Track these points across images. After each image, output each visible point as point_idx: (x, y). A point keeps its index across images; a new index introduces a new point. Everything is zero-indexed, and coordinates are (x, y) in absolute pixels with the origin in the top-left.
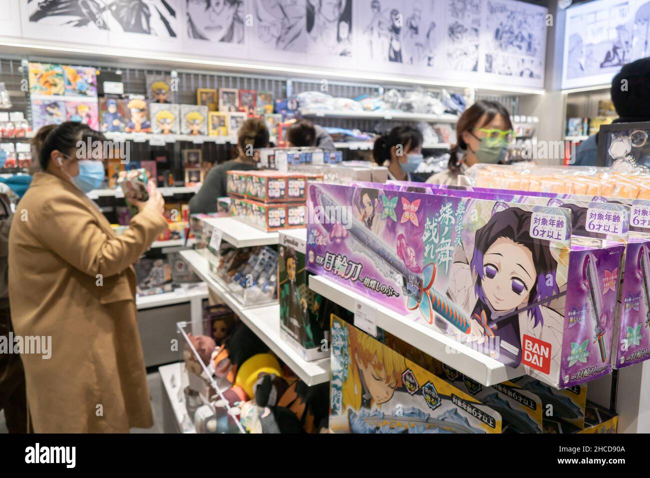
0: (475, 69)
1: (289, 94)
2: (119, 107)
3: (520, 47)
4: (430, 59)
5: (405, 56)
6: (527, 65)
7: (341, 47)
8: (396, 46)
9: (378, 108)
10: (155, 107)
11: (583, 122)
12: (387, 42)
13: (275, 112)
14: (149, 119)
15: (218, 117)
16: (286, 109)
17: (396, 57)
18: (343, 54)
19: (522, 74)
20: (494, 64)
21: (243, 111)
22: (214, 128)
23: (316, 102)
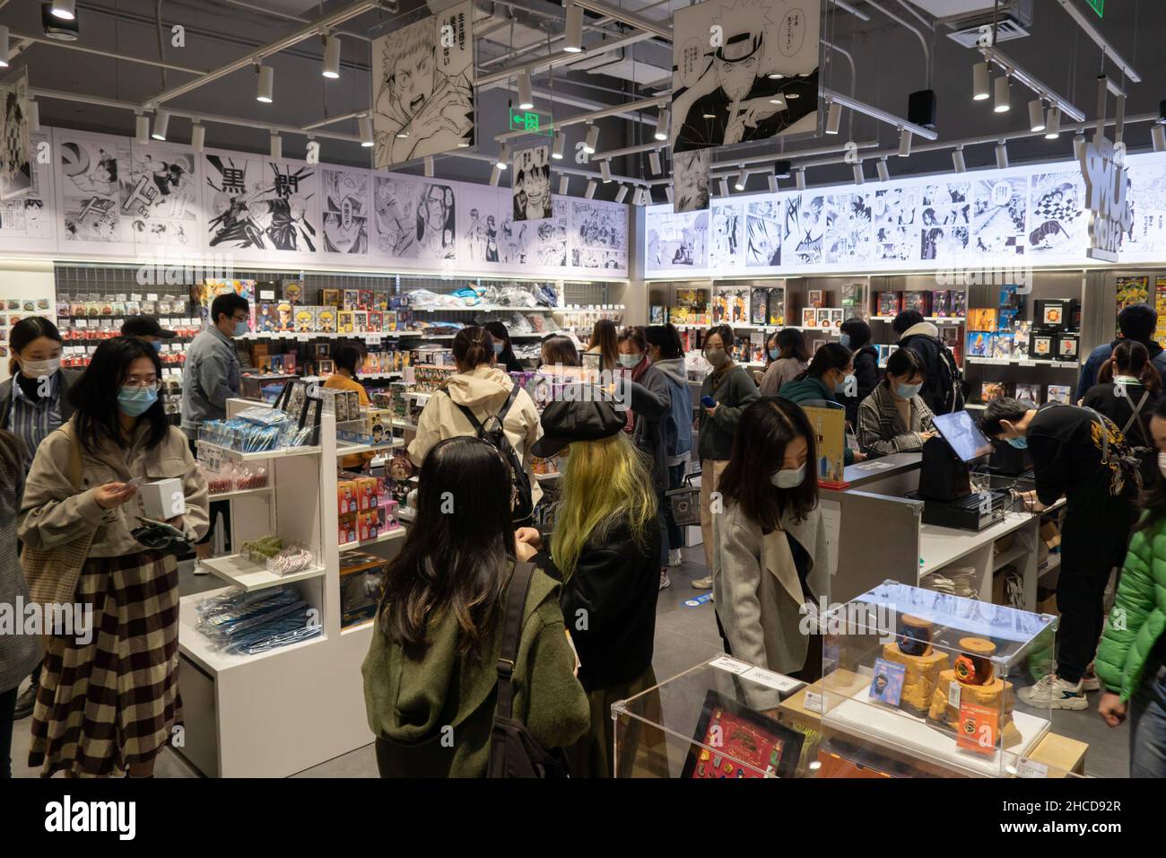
0: (563, 263)
1: (398, 290)
2: (269, 310)
3: (604, 242)
4: (522, 257)
5: (501, 257)
6: (612, 257)
7: (446, 252)
8: (493, 247)
9: (478, 303)
10: (297, 309)
11: (663, 311)
12: (484, 244)
13: (389, 309)
14: (293, 320)
15: (345, 315)
16: (399, 305)
17: (493, 257)
18: (447, 257)
19: (607, 266)
20: (581, 258)
21: (363, 309)
22: (342, 325)
23: (426, 299)
